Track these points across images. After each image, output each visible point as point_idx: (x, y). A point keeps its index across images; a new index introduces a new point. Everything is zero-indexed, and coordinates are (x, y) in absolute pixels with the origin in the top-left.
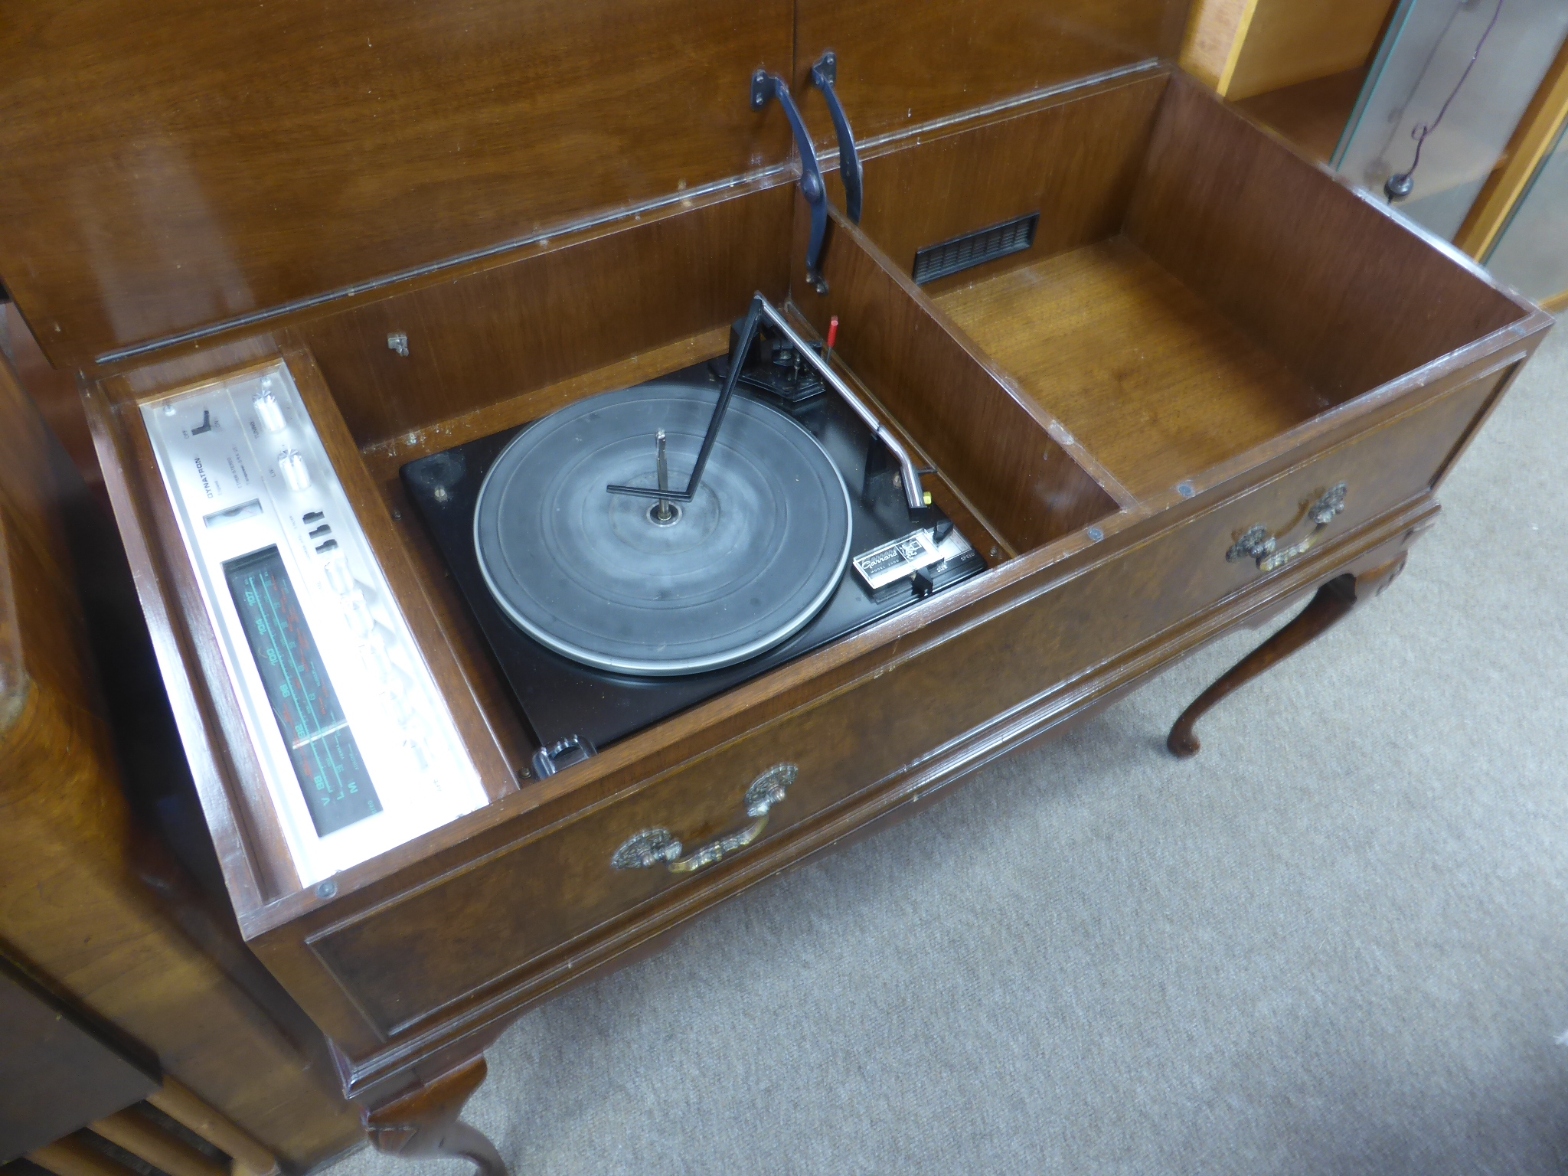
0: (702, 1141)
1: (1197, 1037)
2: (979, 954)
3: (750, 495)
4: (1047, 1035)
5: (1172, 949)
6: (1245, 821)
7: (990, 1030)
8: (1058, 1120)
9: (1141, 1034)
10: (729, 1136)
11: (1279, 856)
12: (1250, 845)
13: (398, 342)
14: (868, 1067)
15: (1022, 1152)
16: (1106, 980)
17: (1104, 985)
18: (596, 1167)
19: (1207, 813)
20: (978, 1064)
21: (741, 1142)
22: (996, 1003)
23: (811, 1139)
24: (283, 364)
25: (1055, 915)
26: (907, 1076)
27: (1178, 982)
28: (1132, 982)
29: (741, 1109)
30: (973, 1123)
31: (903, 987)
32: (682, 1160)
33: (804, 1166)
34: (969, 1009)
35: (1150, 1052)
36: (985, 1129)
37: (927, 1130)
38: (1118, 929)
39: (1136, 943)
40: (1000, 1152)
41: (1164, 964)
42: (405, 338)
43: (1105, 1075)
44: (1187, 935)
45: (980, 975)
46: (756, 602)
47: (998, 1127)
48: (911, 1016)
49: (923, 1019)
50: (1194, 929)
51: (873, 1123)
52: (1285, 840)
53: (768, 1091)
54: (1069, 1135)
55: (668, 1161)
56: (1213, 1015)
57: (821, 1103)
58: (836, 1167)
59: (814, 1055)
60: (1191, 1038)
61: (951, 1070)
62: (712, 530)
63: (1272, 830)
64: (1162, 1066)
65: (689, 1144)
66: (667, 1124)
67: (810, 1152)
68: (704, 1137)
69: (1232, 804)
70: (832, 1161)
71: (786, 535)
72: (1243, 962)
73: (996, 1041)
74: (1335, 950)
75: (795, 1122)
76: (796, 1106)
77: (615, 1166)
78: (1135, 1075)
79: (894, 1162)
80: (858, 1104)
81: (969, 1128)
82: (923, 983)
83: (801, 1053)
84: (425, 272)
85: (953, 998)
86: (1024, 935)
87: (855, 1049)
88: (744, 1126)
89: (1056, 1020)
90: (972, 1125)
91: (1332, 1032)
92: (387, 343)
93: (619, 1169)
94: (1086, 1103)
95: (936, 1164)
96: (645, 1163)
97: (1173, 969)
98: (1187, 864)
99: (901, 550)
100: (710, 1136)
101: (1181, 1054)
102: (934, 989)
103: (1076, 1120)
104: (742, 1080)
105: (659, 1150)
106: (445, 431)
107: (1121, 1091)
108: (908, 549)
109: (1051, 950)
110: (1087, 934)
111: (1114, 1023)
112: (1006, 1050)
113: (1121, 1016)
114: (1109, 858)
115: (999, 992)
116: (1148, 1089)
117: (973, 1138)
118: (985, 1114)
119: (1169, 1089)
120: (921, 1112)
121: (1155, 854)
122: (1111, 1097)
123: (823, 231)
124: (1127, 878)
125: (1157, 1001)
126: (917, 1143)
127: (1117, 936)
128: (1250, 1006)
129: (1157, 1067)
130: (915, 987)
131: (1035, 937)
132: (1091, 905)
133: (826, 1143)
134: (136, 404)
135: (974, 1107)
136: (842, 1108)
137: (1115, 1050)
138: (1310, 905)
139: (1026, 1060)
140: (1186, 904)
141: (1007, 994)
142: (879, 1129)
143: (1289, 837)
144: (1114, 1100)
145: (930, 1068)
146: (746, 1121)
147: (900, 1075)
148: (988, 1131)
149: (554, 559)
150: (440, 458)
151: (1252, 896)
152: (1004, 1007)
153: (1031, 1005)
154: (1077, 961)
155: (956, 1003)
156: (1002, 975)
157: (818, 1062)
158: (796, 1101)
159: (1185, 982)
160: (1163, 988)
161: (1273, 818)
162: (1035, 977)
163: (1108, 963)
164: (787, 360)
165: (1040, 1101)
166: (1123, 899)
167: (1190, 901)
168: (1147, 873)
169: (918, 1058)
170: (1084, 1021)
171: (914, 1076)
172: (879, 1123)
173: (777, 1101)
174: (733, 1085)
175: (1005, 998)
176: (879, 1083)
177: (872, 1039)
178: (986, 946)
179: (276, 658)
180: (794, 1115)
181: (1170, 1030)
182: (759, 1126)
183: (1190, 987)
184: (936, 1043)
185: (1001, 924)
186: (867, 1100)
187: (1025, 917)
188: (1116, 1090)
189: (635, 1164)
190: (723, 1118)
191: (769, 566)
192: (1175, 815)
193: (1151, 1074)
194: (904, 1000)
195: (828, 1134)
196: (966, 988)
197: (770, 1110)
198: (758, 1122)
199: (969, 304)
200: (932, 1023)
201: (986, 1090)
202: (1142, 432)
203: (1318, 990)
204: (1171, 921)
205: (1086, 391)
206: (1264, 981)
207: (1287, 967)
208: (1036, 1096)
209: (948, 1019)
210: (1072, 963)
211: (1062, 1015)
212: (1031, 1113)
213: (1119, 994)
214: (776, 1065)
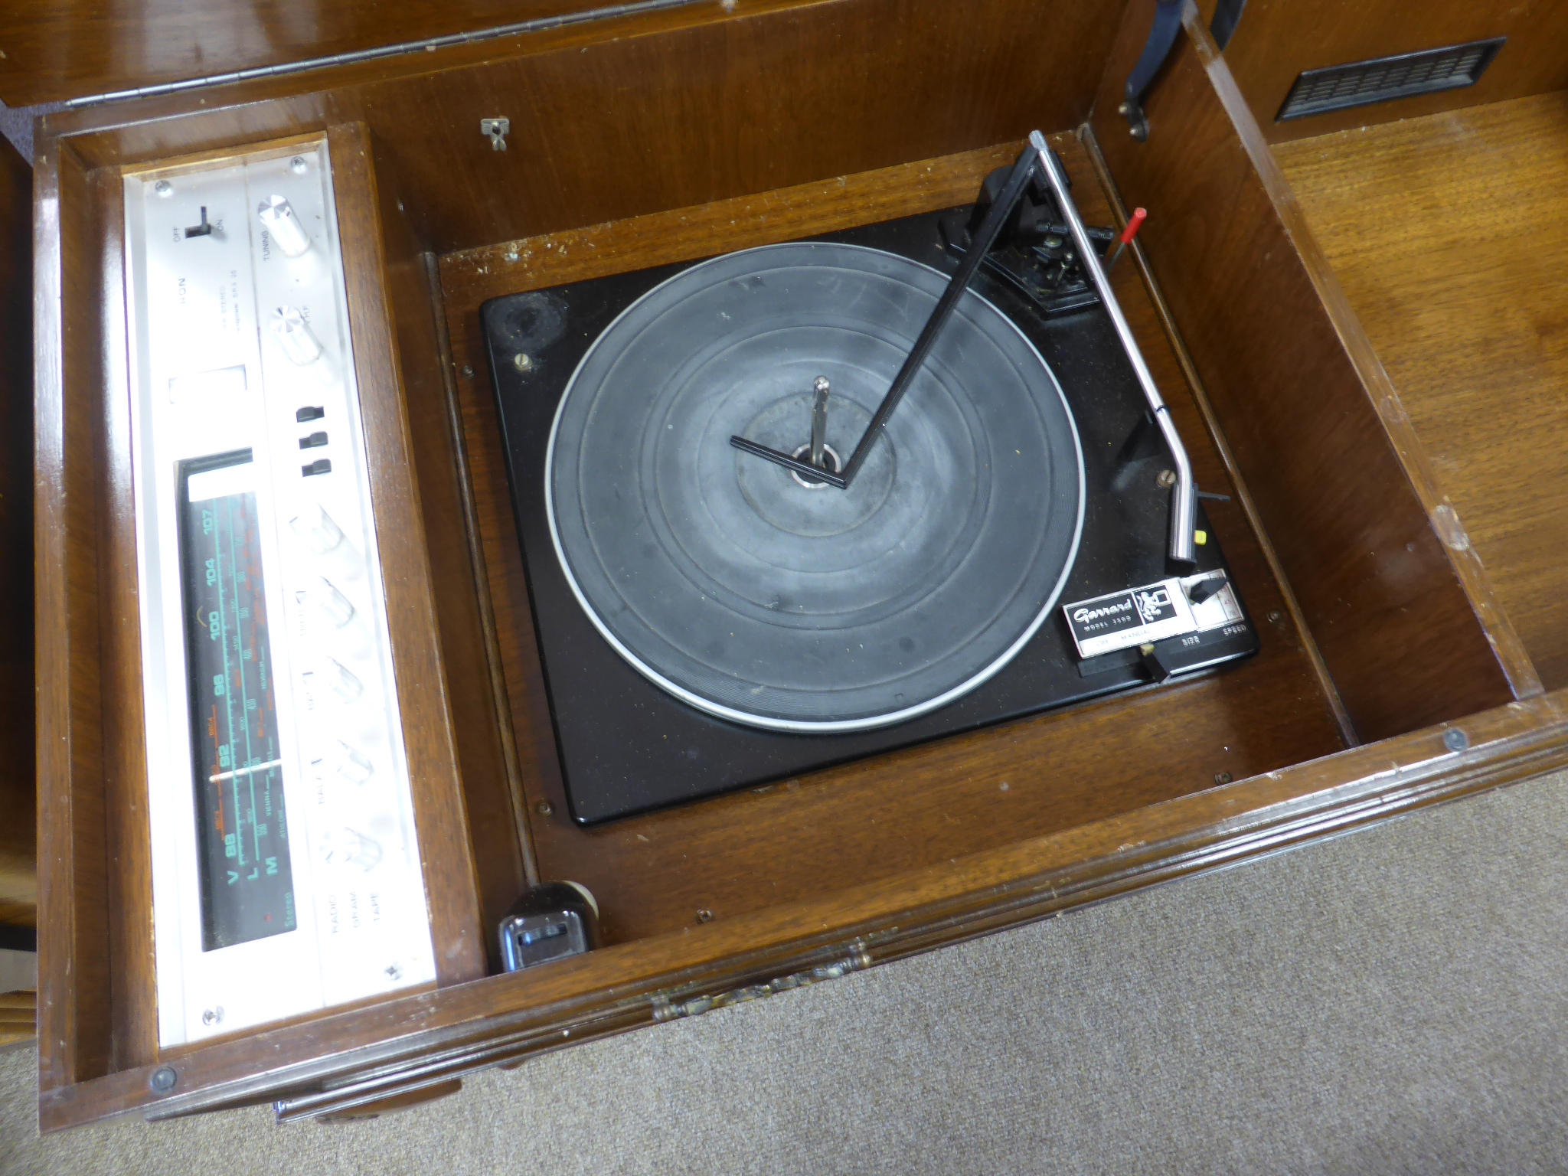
0: (737, 1055)
1: (1324, 1102)
2: (1099, 938)
3: (943, 464)
4: (1149, 1049)
5: (1330, 993)
6: (1474, 862)
7: (1085, 1025)
8: (1132, 1147)
9: (1259, 1081)
10: (767, 1059)
11: (1501, 917)
12: (1470, 893)
13: (495, 126)
14: (937, 1028)
15: (1081, 1170)
16: (1239, 1007)
17: (1233, 1013)
18: (623, 1049)
19: (1429, 839)
20: (1060, 1060)
21: (778, 1069)
22: (1102, 998)
23: (853, 1088)
24: (324, 142)
25: (1203, 915)
26: (977, 1050)
27: (1323, 1034)
28: (1268, 1018)
29: (787, 1034)
30: (1035, 1123)
31: (1001, 950)
32: (712, 1069)
33: (839, 1114)
34: (1069, 996)
35: (1263, 1104)
36: (1047, 1133)
37: (982, 1115)
38: (1273, 950)
39: (1287, 976)
40: (1056, 1162)
41: (1314, 1007)
42: (507, 121)
43: (1202, 1113)
44: (1354, 981)
45: (1093, 961)
46: (907, 645)
47: (1062, 1136)
48: (1000, 984)
49: (1013, 993)
50: (1364, 977)
51: (925, 1091)
52: (1516, 898)
53: (821, 1023)
54: (1139, 1167)
55: (697, 1065)
56: (1354, 1082)
57: (874, 1052)
58: (872, 1125)
59: (881, 997)
60: (1317, 1103)
61: (1028, 1057)
62: (875, 508)
63: (1504, 883)
64: (1272, 1123)
65: (723, 1054)
66: (705, 1027)
67: (849, 1101)
68: (741, 1052)
69: (1465, 836)
70: (870, 1117)
71: (978, 542)
72: (1411, 1032)
73: (1089, 1039)
74: (1531, 1050)
75: (841, 1065)
76: (847, 1047)
77: (642, 1054)
78: (1236, 1125)
79: (938, 1138)
80: (914, 1064)
81: (1029, 1128)
82: (1025, 952)
83: (867, 992)
84: (543, 26)
85: (1054, 978)
86: (1159, 928)
87: (927, 1004)
88: (785, 1053)
89: (1165, 1036)
90: (1034, 1124)
91: (1492, 1145)
92: (479, 126)
93: (646, 1059)
94: (1169, 1139)
95: (982, 1154)
96: (674, 1061)
97: (1323, 1017)
98: (1382, 896)
99: (1138, 601)
100: (747, 1053)
101: (1299, 1116)
102: (1036, 961)
103: (1153, 1154)
104: (796, 1002)
105: (691, 1052)
106: (558, 248)
107: (1215, 1138)
108: (1149, 604)
109: (1184, 954)
110: (1233, 950)
111: (1231, 1059)
112: (1097, 1053)
113: (1242, 1053)
114: (1289, 864)
115: (1109, 986)
116: (1247, 1144)
117: (1031, 1139)
118: (1052, 1117)
119: (1271, 1152)
120: (981, 1094)
121: (1347, 874)
122: (1201, 1140)
123: (1164, 51)
124: (1303, 894)
125: (1291, 1047)
126: (967, 1125)
127: (1269, 959)
128: (1401, 1084)
129: (1266, 1123)
130: (1014, 953)
131: (1171, 934)
132: (1250, 914)
133: (868, 1096)
134: (120, 174)
135: (1042, 1105)
136: (895, 1064)
137: (1223, 1089)
138: (1519, 987)
139: (1117, 1071)
140: (1365, 944)
141: (1117, 991)
142: (929, 1098)
143: (1523, 895)
144: (1204, 1144)
145: (1005, 1049)
146: (789, 1049)
147: (970, 1047)
148: (1050, 1135)
149: (646, 509)
150: (536, 301)
151: (1451, 956)
152: (1109, 1004)
153: (1142, 1011)
154: (1211, 975)
155: (1056, 984)
156: (1119, 967)
157: (883, 1006)
158: (849, 1042)
159: (1333, 1035)
160: (1303, 1037)
161: (1510, 866)
162: (1156, 980)
163: (1248, 987)
164: (1053, 249)
165: (1118, 1121)
166: (1291, 917)
167: (1370, 941)
168: (1329, 894)
169: (996, 1034)
170: (1198, 1046)
171: (984, 1052)
172: (932, 1093)
173: (827, 1037)
174: (785, 1006)
175: (1114, 994)
176: (944, 1049)
177: (949, 999)
178: (1110, 930)
179: (218, 629)
180: (842, 1057)
181: (1296, 1086)
182: (802, 1057)
183: (1336, 1043)
184: (1019, 1023)
185: (1135, 909)
186: (926, 1063)
187: (1167, 908)
188: (1209, 1135)
189: (663, 1059)
190: (766, 1038)
191: (940, 589)
192: (1389, 831)
193: (1255, 1128)
194: (998, 965)
195: (872, 1087)
196: (1072, 971)
197: (818, 1044)
198: (801, 1053)
199: (1353, 157)
200: (1021, 1000)
201: (1061, 1091)
202: (1552, 430)
203: (1491, 1091)
204: (1340, 960)
205: (1485, 345)
206: (1429, 1061)
207: (1463, 1053)
208: (1116, 1114)
209: (1041, 1000)
210: (1205, 976)
211: (1174, 1032)
212: (1104, 1131)
213: (1249, 1027)
214: (837, 997)
